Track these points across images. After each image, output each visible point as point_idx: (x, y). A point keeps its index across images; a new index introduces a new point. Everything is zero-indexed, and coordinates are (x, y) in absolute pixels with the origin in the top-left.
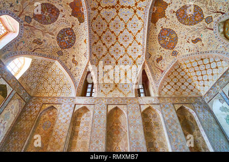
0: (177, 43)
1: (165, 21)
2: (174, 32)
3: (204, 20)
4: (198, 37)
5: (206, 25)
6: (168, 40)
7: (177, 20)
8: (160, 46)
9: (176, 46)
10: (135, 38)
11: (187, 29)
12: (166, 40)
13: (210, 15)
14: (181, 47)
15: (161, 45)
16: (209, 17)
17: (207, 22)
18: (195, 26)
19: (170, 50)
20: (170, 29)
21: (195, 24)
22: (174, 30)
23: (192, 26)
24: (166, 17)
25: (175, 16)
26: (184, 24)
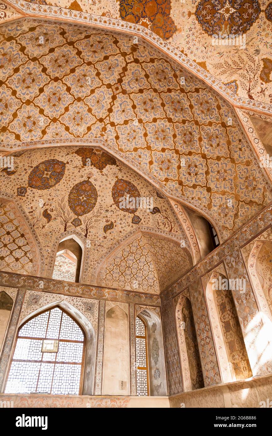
0: (40, 189)
1: (76, 167)
2: (58, 182)
3: (76, 217)
4: (53, 217)
5: (70, 221)
6: (45, 176)
7: (76, 182)
8: (34, 166)
9: (34, 190)
10: (54, 120)
11: (63, 198)
12: (46, 172)
13: (82, 222)
14: (34, 197)
15: (37, 167)
16: (81, 222)
17: (74, 221)
18: (67, 208)
19: (27, 182)
20: (63, 175)
21: (71, 207)
22: (62, 181)
23: (67, 204)
24: (83, 167)
25: (82, 180)
26: (71, 193)
